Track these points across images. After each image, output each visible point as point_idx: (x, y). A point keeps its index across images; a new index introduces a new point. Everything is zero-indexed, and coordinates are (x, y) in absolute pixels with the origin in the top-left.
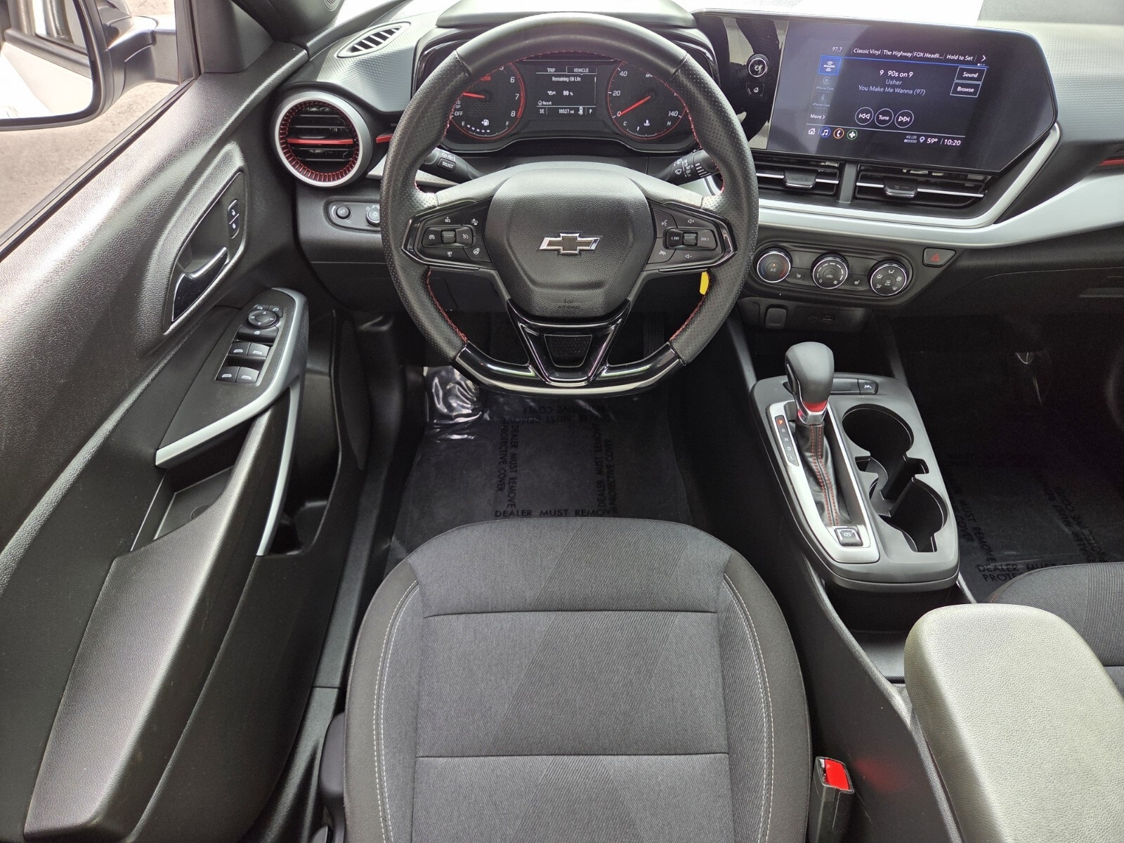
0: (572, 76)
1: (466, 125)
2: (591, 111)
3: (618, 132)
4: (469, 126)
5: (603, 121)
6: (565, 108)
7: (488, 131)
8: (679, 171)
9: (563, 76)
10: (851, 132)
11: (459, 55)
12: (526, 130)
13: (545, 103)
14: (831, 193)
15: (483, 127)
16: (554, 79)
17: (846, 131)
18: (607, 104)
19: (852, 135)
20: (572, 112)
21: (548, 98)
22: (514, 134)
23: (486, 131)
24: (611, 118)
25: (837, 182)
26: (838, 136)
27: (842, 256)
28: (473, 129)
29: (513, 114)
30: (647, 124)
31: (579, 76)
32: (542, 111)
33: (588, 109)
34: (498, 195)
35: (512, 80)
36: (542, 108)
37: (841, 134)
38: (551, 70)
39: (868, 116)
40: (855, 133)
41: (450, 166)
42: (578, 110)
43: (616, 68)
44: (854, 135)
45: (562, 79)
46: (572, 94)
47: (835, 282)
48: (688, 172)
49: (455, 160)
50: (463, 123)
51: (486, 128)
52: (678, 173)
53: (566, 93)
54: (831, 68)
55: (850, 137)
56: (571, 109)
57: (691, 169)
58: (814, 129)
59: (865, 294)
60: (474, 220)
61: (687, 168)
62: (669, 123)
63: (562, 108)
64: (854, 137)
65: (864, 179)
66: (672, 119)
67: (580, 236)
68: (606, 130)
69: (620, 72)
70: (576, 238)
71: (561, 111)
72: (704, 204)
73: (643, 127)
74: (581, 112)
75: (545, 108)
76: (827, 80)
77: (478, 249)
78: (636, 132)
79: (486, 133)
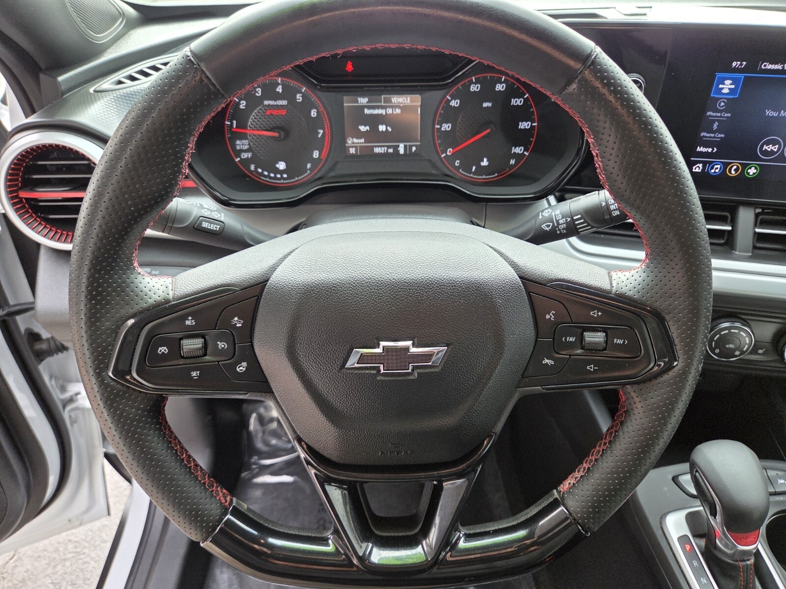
0: (390, 107)
1: (256, 168)
2: (414, 149)
3: (450, 173)
4: (260, 170)
5: (430, 161)
6: (381, 146)
7: (285, 176)
8: (548, 226)
9: (378, 107)
10: (750, 168)
11: (191, 51)
12: (333, 174)
13: (355, 140)
14: (722, 242)
15: (277, 171)
16: (367, 111)
17: (744, 166)
18: (434, 140)
19: (752, 171)
20: (391, 151)
21: (360, 135)
22: (320, 178)
23: (282, 176)
24: (439, 156)
25: (730, 228)
26: (733, 172)
27: (744, 320)
28: (266, 173)
29: (316, 154)
30: (485, 163)
31: (399, 107)
32: (352, 151)
33: (411, 147)
34: (276, 278)
35: (314, 113)
36: (352, 147)
37: (736, 170)
38: (363, 101)
39: (775, 148)
40: (756, 168)
41: (214, 227)
42: (396, 148)
43: (445, 97)
44: (755, 171)
45: (376, 112)
46: (389, 129)
47: (737, 353)
48: (561, 227)
49: (222, 219)
50: (252, 167)
51: (282, 172)
52: (547, 229)
53: (382, 128)
54: (729, 89)
55: (748, 173)
56: (389, 147)
57: (567, 223)
58: (701, 165)
59: (772, 364)
60: (236, 319)
61: (561, 221)
62: (512, 162)
63: (378, 146)
64: (754, 174)
65: (764, 223)
66: (516, 156)
67: (414, 345)
68: (434, 172)
69: (451, 101)
70: (407, 349)
71: (377, 150)
72: (614, 284)
73: (479, 167)
74: (401, 150)
75: (356, 147)
76: (722, 104)
77: (244, 364)
78: (470, 172)
79: (282, 178)
